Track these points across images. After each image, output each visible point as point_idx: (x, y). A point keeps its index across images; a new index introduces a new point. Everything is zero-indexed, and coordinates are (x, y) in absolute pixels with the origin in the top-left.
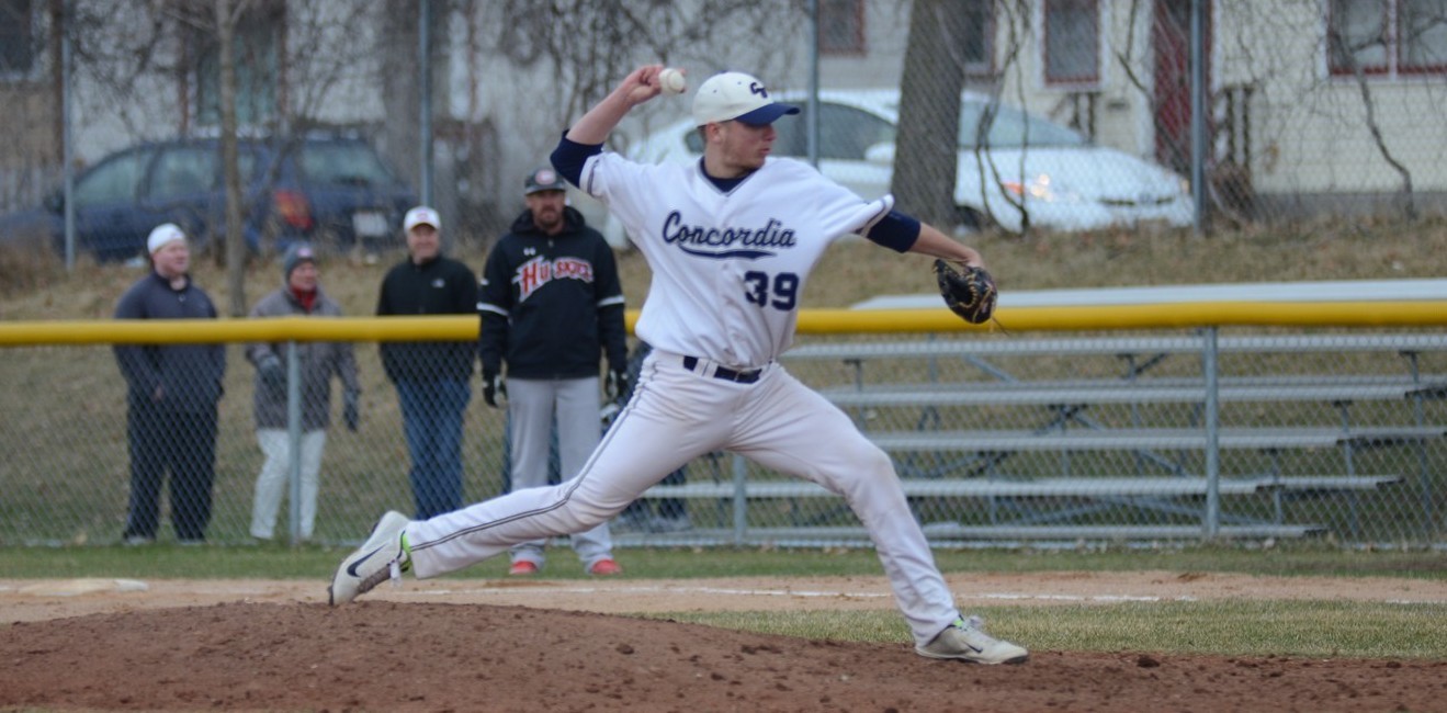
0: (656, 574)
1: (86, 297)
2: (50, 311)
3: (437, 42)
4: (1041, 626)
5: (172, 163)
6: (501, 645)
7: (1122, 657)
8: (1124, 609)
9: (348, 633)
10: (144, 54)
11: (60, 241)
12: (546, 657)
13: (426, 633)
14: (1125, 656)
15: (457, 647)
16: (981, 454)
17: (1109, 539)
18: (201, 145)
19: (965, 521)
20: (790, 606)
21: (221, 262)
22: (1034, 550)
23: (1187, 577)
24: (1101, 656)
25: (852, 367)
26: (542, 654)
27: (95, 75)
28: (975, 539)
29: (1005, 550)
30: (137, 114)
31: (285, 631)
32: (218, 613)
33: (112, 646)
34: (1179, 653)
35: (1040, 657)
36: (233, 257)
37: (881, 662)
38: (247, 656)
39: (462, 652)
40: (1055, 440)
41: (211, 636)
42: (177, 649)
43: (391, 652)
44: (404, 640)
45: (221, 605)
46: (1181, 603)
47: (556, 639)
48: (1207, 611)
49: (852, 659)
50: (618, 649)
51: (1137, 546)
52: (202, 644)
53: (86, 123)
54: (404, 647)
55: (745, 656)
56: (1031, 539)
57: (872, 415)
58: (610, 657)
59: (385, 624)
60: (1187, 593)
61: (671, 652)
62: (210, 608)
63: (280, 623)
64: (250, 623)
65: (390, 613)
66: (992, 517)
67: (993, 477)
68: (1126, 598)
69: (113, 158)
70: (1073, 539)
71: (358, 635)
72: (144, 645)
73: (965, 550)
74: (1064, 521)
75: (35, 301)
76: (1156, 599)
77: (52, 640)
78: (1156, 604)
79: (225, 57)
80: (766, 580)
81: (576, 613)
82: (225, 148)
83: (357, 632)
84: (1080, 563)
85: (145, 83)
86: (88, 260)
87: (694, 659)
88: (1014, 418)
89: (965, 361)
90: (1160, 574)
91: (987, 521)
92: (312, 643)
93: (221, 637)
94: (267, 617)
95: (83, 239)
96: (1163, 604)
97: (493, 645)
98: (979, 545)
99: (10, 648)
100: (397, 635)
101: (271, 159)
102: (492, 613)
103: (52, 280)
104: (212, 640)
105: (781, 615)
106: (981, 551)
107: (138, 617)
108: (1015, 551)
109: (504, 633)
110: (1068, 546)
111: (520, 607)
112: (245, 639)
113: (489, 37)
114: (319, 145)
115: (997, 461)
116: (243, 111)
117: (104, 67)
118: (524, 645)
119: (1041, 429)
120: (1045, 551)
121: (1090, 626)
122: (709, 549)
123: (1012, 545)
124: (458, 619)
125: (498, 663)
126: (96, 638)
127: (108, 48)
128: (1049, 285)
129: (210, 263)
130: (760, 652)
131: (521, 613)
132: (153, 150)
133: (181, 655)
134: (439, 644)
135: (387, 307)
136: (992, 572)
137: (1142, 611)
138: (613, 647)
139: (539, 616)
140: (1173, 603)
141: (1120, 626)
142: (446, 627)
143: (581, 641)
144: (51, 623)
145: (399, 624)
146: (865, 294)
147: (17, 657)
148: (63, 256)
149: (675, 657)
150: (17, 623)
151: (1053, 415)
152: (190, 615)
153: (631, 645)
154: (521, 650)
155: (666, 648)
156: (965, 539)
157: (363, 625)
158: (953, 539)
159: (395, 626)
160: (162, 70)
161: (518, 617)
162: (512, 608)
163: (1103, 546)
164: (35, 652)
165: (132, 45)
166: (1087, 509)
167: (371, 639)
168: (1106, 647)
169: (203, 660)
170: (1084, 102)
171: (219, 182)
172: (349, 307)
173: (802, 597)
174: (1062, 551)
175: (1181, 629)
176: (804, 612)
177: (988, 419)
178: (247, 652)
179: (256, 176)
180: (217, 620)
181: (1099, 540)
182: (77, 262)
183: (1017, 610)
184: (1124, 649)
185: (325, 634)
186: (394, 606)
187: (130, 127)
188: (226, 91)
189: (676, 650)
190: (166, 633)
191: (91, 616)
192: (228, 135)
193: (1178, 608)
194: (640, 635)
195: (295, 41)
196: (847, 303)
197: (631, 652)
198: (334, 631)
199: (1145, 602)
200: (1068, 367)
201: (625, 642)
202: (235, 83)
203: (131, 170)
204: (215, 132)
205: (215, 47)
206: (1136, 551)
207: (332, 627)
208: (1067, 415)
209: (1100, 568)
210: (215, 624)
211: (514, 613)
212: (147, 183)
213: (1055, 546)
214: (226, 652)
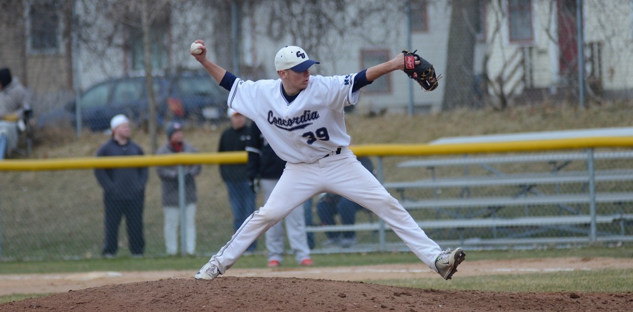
0: (347, 264)
1: (87, 148)
2: (71, 154)
3: (239, 30)
4: (523, 282)
5: (122, 88)
6: (287, 295)
7: (562, 294)
8: (558, 274)
9: (219, 291)
10: (110, 39)
11: (74, 124)
12: (308, 299)
13: (253, 290)
14: (564, 294)
15: (267, 296)
16: (490, 208)
17: (548, 245)
18: (136, 79)
19: (483, 237)
20: (409, 277)
21: (146, 131)
22: (515, 251)
23: (585, 260)
24: (553, 294)
25: (430, 171)
26: (305, 298)
27: (89, 49)
28: (487, 245)
29: (501, 251)
30: (108, 66)
31: (190, 291)
32: (160, 284)
33: (114, 299)
34: (588, 292)
35: (526, 295)
36: (152, 128)
37: (456, 298)
38: (174, 302)
39: (270, 298)
40: (522, 201)
41: (157, 294)
42: (143, 300)
43: (238, 299)
44: (244, 294)
45: (161, 280)
46: (584, 271)
47: (311, 292)
48: (596, 274)
49: (443, 298)
50: (339, 296)
51: (560, 247)
52: (153, 298)
53: (85, 70)
54: (243, 297)
55: (395, 297)
56: (513, 245)
57: (439, 192)
58: (336, 299)
59: (235, 287)
60: (586, 267)
61: (362, 296)
62: (156, 281)
63: (188, 288)
64: (174, 288)
65: (237, 282)
66: (495, 235)
67: (495, 217)
68: (558, 269)
69: (96, 86)
70: (531, 244)
71: (223, 292)
72: (128, 299)
73: (483, 251)
74: (527, 237)
75: (65, 150)
76: (572, 270)
77: (87, 298)
78: (572, 272)
79: (146, 39)
80: (397, 266)
81: (319, 280)
82: (147, 81)
83: (223, 290)
84: (535, 255)
85: (111, 52)
86: (87, 131)
87: (373, 299)
88: (504, 191)
89: (481, 167)
90: (573, 259)
91: (492, 237)
92: (202, 296)
93: (162, 294)
94: (182, 285)
95: (85, 122)
96: (575, 272)
97: (283, 295)
98: (490, 249)
99: (68, 302)
100: (240, 291)
101: (167, 85)
102: (282, 281)
103: (71, 140)
104: (158, 296)
105: (405, 281)
106: (491, 251)
107: (124, 287)
108: (506, 251)
109: (288, 290)
110: (530, 248)
111: (294, 278)
112: (173, 295)
113: (262, 28)
114: (188, 78)
115: (497, 211)
116: (155, 63)
117: (92, 45)
118: (297, 295)
119: (516, 196)
120: (519, 251)
121: (545, 282)
122: (369, 253)
123: (505, 248)
124: (267, 284)
125: (286, 303)
126: (107, 296)
127: (94, 36)
128: (516, 131)
129: (141, 132)
130: (402, 295)
131: (294, 281)
132: (113, 82)
133: (144, 303)
134: (259, 295)
135: (222, 148)
136: (498, 259)
137: (567, 275)
138: (337, 294)
139: (303, 281)
140: (580, 271)
141: (558, 282)
142: (262, 287)
143: (322, 292)
144: (86, 290)
145: (241, 287)
146: (435, 137)
147: (71, 305)
148: (76, 130)
149: (364, 298)
150: (70, 291)
151: (521, 189)
152: (147, 285)
153: (345, 293)
154: (296, 297)
155: (360, 294)
156: (483, 245)
157: (225, 288)
158: (478, 245)
159: (239, 287)
160: (118, 46)
161: (293, 282)
162: (290, 278)
163: (545, 248)
164: (79, 303)
165: (105, 35)
166: (537, 231)
167: (229, 293)
168: (554, 290)
169: (154, 305)
170: (527, 50)
171: (143, 95)
172: (205, 149)
173: (414, 273)
174: (527, 251)
175: (585, 283)
176: (415, 279)
177: (491, 192)
178: (174, 301)
179: (161, 92)
180: (160, 287)
181: (543, 245)
182: (82, 132)
183: (510, 276)
184: (563, 291)
185: (208, 292)
186: (238, 279)
187: (104, 71)
188: (147, 54)
189: (365, 295)
190: (137, 293)
191: (104, 286)
192: (149, 74)
193: (583, 273)
194: (348, 289)
195: (176, 31)
196: (427, 141)
197: (345, 297)
198: (212, 290)
199: (568, 272)
200: (527, 168)
201: (342, 292)
202: (151, 51)
203: (104, 92)
204: (142, 73)
205: (141, 35)
206: (560, 250)
207: (211, 289)
208: (527, 189)
209: (545, 256)
210: (159, 288)
211: (291, 281)
212: (111, 97)
213: (524, 248)
214: (165, 301)
